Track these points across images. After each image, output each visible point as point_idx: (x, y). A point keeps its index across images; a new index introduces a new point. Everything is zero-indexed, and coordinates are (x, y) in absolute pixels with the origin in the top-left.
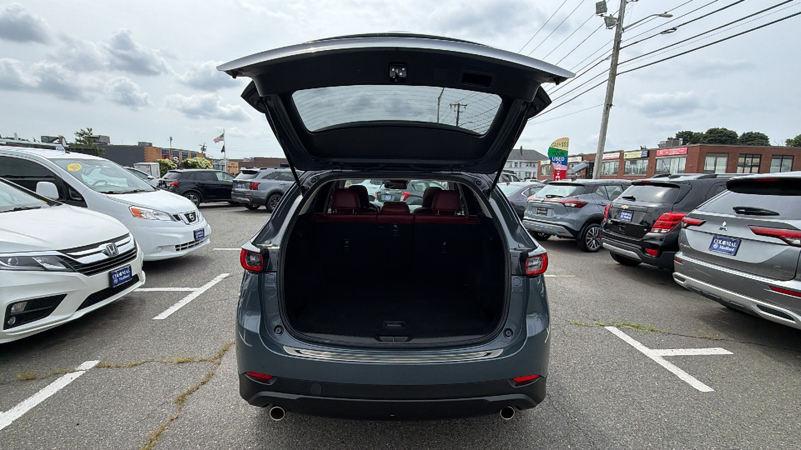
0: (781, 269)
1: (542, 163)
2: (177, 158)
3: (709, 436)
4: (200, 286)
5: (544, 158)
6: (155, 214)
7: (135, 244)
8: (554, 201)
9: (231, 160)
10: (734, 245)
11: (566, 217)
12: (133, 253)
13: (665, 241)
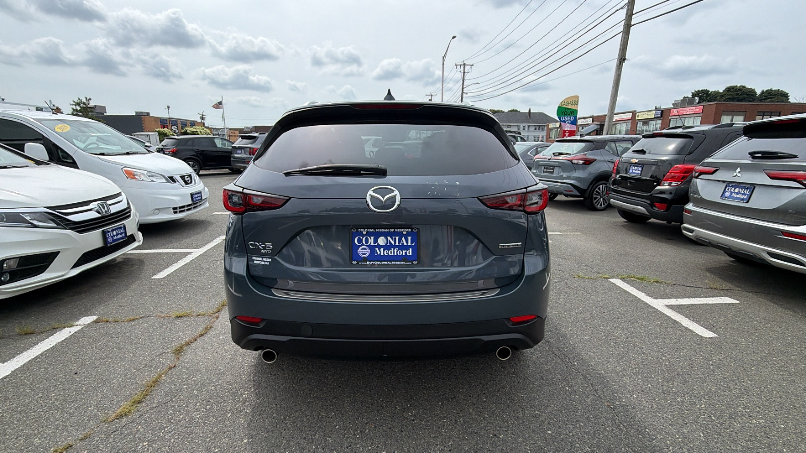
0: (795, 213)
1: (551, 126)
2: (176, 128)
3: (710, 378)
4: (197, 247)
5: (554, 121)
6: (149, 176)
7: (128, 204)
8: (561, 158)
9: (230, 129)
10: (747, 192)
11: (573, 175)
12: (127, 213)
13: (675, 194)
